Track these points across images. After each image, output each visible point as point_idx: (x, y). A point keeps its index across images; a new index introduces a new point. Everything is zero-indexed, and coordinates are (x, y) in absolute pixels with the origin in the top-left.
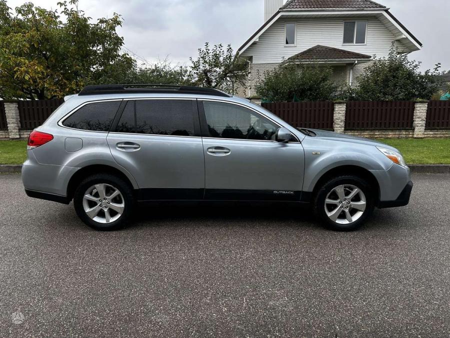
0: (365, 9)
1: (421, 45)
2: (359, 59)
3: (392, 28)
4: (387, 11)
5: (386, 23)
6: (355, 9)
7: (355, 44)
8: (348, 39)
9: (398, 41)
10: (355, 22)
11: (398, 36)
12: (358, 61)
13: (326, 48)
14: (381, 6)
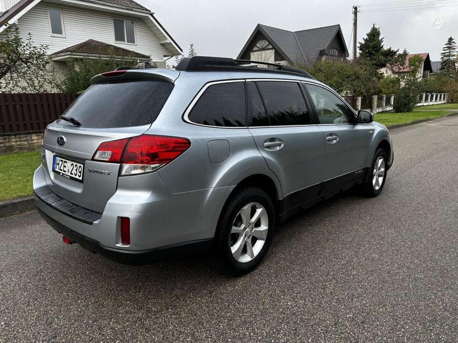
0: (134, 9)
1: (182, 51)
2: (140, 59)
3: (156, 32)
4: (152, 15)
5: (151, 27)
6: (124, 7)
7: (126, 43)
8: (119, 37)
9: (162, 44)
10: (123, 21)
11: (163, 40)
12: (140, 60)
13: (102, 44)
14: (147, 10)
